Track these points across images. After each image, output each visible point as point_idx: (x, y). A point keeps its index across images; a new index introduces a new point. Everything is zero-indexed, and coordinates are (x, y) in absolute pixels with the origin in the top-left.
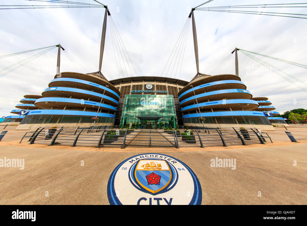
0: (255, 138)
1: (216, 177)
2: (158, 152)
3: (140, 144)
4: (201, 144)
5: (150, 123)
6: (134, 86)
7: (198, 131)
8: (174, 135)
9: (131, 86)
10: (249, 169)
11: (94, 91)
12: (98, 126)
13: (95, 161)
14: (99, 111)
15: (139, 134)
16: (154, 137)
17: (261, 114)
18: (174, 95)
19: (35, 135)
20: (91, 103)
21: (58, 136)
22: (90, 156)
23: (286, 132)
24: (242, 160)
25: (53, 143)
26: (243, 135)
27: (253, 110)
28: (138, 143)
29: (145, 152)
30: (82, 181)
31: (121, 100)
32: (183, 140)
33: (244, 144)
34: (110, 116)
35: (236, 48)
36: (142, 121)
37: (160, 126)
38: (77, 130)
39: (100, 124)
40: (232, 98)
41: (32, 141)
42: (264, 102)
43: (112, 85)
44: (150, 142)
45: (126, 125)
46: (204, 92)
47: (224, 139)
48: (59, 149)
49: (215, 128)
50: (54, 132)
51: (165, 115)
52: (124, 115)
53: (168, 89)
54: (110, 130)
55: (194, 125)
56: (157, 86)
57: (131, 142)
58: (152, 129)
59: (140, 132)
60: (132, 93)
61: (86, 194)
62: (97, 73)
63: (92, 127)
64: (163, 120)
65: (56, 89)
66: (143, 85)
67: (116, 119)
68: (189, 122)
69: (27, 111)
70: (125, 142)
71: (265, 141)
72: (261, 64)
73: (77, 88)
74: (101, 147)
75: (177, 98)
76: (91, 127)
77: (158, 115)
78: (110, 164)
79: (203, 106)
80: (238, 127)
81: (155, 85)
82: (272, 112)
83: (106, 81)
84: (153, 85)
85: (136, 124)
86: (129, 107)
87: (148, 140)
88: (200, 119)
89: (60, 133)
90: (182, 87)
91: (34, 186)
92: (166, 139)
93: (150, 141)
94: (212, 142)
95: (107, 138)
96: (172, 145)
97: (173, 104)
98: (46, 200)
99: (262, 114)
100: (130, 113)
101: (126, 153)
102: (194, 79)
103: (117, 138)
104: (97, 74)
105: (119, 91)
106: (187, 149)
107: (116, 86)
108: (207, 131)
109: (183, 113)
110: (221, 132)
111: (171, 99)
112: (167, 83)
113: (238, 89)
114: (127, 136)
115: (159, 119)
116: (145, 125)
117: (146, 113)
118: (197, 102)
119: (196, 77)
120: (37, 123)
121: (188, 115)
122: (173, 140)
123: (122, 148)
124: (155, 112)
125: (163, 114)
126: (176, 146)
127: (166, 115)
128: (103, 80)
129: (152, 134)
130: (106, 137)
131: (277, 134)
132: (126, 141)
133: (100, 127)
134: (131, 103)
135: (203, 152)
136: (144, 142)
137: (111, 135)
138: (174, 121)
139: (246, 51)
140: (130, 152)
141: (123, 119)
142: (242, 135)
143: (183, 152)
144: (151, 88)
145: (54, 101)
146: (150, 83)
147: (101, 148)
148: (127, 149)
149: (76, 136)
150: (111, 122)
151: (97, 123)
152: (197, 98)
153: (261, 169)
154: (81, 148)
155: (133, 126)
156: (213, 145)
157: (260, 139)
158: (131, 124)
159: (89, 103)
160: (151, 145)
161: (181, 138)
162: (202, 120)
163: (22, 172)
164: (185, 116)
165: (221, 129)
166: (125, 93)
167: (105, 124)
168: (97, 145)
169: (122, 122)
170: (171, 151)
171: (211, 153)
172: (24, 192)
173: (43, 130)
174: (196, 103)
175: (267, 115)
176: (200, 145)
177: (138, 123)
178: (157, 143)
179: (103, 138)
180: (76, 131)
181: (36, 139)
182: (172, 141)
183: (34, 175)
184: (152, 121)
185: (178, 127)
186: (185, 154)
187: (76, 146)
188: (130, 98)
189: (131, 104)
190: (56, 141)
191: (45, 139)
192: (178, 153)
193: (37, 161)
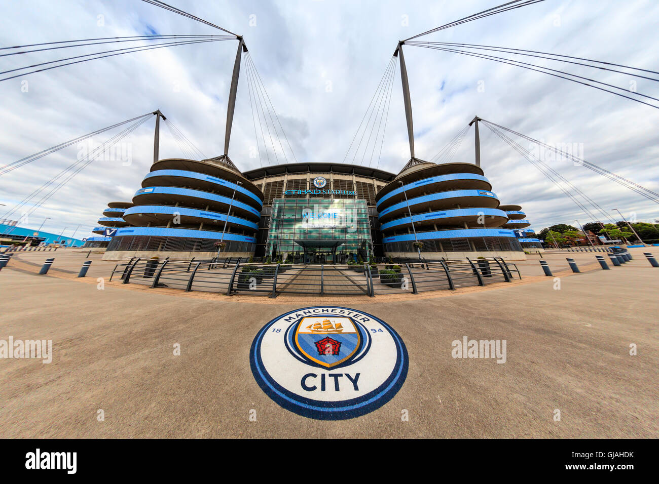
0: (499, 273)
1: (433, 339)
2: (337, 304)
3: (303, 291)
4: (413, 288)
5: (321, 252)
6: (290, 182)
7: (410, 265)
8: (366, 273)
9: (285, 181)
10: (485, 323)
11: (216, 193)
12: (226, 257)
13: (226, 317)
14: (226, 230)
15: (300, 273)
16: (329, 278)
17: (510, 233)
18: (368, 199)
19: (129, 269)
20: (211, 215)
21: (162, 273)
22: (217, 308)
23: (541, 262)
24: (476, 309)
25: (157, 285)
26: (482, 270)
27: (499, 227)
28: (300, 289)
29: (314, 304)
30: (208, 346)
31: (265, 209)
32: (382, 282)
33: (481, 284)
34: (246, 239)
35: (476, 117)
36: (306, 248)
37: (342, 259)
38: (191, 263)
39: (230, 255)
40: (469, 205)
41: (126, 279)
42: (515, 213)
43: (249, 181)
44: (322, 287)
45: (276, 257)
46: (422, 194)
47: (452, 277)
48: (166, 295)
49: (439, 259)
50: (156, 266)
51: (350, 238)
52: (273, 238)
53: (357, 187)
54: (247, 264)
55: (403, 255)
56: (336, 181)
57: (286, 287)
58: (326, 263)
59: (303, 269)
60: (286, 196)
61: (216, 365)
62: (221, 158)
63: (216, 259)
64: (345, 248)
65: (153, 190)
66: (308, 180)
67: (257, 246)
68: (395, 251)
69: (114, 229)
70: (275, 288)
71: (511, 277)
72: (515, 148)
73: (187, 187)
74: (234, 294)
75: (373, 205)
76: (214, 260)
77: (336, 238)
78: (251, 323)
79: (420, 220)
80: (474, 256)
81: (332, 180)
82: (526, 229)
83: (238, 174)
84: (328, 180)
85: (295, 255)
86: (282, 223)
87: (318, 284)
88: (415, 244)
89: (165, 268)
90: (384, 184)
91: (138, 346)
92: (352, 281)
93: (322, 285)
94: (431, 284)
95: (242, 279)
96: (361, 292)
97: (366, 216)
98: (160, 368)
99: (512, 233)
100: (282, 235)
101: (279, 306)
102: (405, 170)
103: (261, 279)
104: (221, 160)
105: (261, 192)
106: (389, 297)
107: (256, 183)
108: (425, 266)
109: (383, 234)
110: (448, 266)
111: (363, 206)
112: (354, 176)
113: (480, 191)
114: (279, 276)
115: (339, 246)
116: (312, 257)
117: (314, 235)
118: (410, 213)
119: (409, 165)
120: (130, 250)
121: (393, 237)
122: (365, 283)
123: (271, 297)
124: (332, 232)
125: (347, 235)
126: (370, 293)
127: (352, 238)
128: (231, 171)
129: (325, 273)
130: (240, 277)
131: (529, 265)
132: (278, 285)
133: (229, 260)
134: (285, 214)
135: (415, 301)
136: (311, 287)
137: (250, 274)
138: (368, 249)
139: (493, 124)
140: (286, 304)
141: (269, 244)
142: (479, 270)
143: (382, 303)
144: (323, 186)
145: (151, 212)
146: (322, 175)
147: (234, 296)
148: (279, 298)
149: (190, 274)
150: (248, 250)
151: (224, 253)
152: (411, 205)
153: (501, 321)
154: (201, 295)
155: (290, 258)
156: (434, 289)
157: (505, 274)
158: (285, 256)
159: (208, 215)
160: (324, 291)
161: (379, 278)
162: (418, 246)
163: (119, 325)
164: (388, 240)
165: (447, 260)
166: (273, 196)
167: (238, 255)
168: (226, 291)
169: (268, 251)
170: (360, 303)
171: (429, 302)
172: (127, 354)
173: (139, 262)
174: (408, 215)
175: (517, 235)
176: (412, 290)
177: (298, 253)
178: (335, 289)
179: (236, 278)
180: (190, 265)
181: (131, 276)
182: (363, 284)
183: (136, 331)
184: (325, 250)
185: (374, 260)
186: (385, 305)
187: (192, 291)
188: (283, 205)
189: (284, 217)
190: (161, 281)
191: (144, 277)
192: (372, 305)
193: (137, 311)
